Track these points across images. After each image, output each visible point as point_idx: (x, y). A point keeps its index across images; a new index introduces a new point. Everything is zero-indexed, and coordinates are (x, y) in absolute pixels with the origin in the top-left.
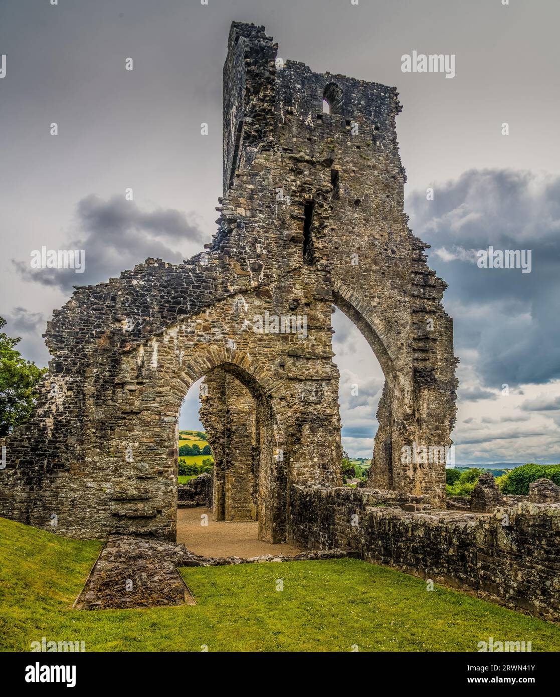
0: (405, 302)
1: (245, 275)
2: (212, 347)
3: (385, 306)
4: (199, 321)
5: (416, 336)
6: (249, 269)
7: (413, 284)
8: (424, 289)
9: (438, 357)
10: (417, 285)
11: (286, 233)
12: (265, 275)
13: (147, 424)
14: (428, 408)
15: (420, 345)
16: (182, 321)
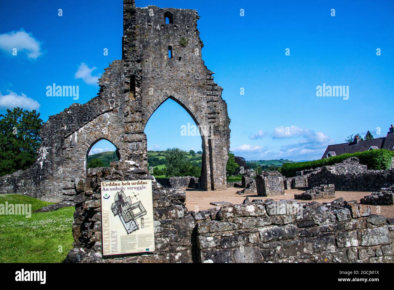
0: (204, 98)
1: (108, 105)
2: (96, 132)
3: (195, 100)
4: (91, 124)
5: (209, 112)
6: (109, 103)
7: (207, 90)
8: (212, 92)
9: (220, 121)
10: (209, 90)
11: (123, 88)
12: (115, 104)
13: (74, 162)
14: (215, 143)
15: (212, 116)
16: (85, 124)
